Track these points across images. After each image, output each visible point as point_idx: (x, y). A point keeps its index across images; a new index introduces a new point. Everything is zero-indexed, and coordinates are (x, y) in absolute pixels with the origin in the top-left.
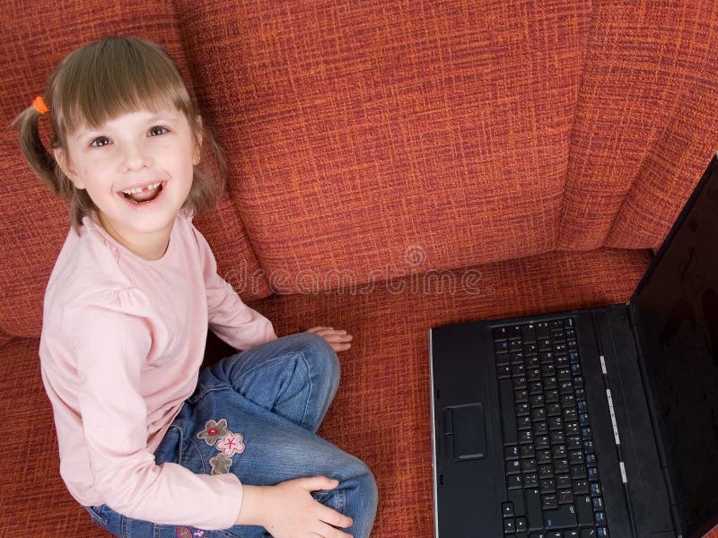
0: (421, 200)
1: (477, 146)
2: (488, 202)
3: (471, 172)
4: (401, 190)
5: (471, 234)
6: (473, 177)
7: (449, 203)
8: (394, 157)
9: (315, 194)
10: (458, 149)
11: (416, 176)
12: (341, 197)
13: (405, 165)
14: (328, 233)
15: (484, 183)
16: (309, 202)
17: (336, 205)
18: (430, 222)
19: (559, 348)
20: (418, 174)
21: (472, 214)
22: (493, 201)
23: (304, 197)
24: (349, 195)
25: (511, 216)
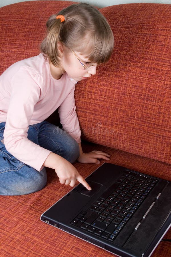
0: (124, 111)
1: (152, 97)
2: (148, 123)
3: (146, 107)
4: (120, 104)
5: (137, 134)
6: (146, 110)
7: (134, 117)
8: (122, 89)
9: (92, 92)
10: (145, 96)
11: (127, 101)
12: (100, 97)
13: (125, 94)
14: (90, 110)
15: (149, 114)
16: (89, 94)
17: (97, 100)
18: (125, 122)
19: (146, 184)
20: (128, 100)
21: (141, 125)
22: (150, 123)
23: (88, 92)
24: (103, 98)
25: (154, 132)
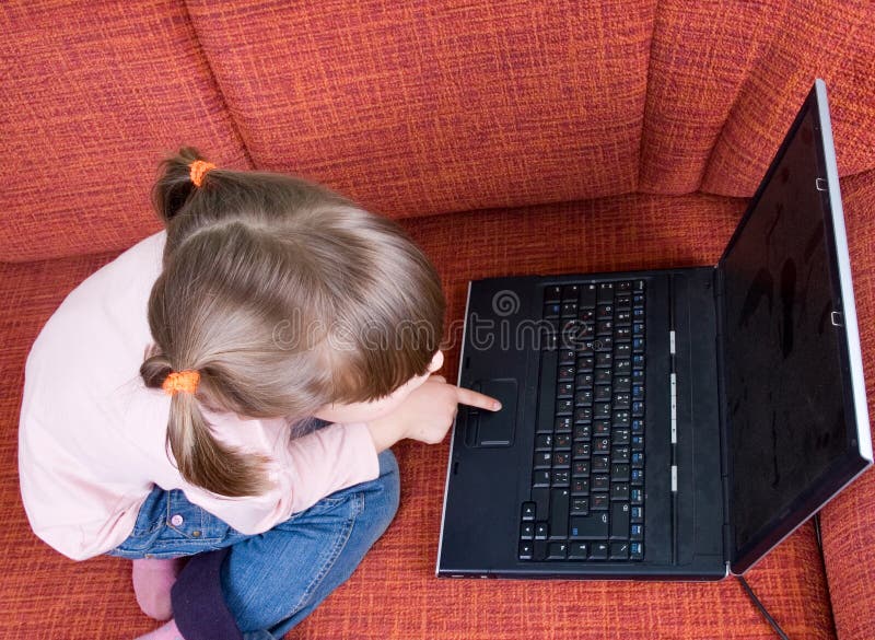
0: (457, 122)
1: (528, 55)
2: (543, 127)
3: (521, 88)
4: (434, 107)
5: (523, 165)
6: (523, 95)
7: (495, 126)
8: (421, 64)
9: (325, 107)
10: (504, 58)
11: (451, 90)
12: (358, 112)
13: (436, 75)
14: (344, 156)
15: (538, 102)
16: (318, 116)
17: (353, 122)
18: (472, 147)
19: (621, 316)
20: (454, 87)
21: (524, 141)
22: (551, 126)
23: (312, 110)
24: (368, 110)
25: (574, 146)
